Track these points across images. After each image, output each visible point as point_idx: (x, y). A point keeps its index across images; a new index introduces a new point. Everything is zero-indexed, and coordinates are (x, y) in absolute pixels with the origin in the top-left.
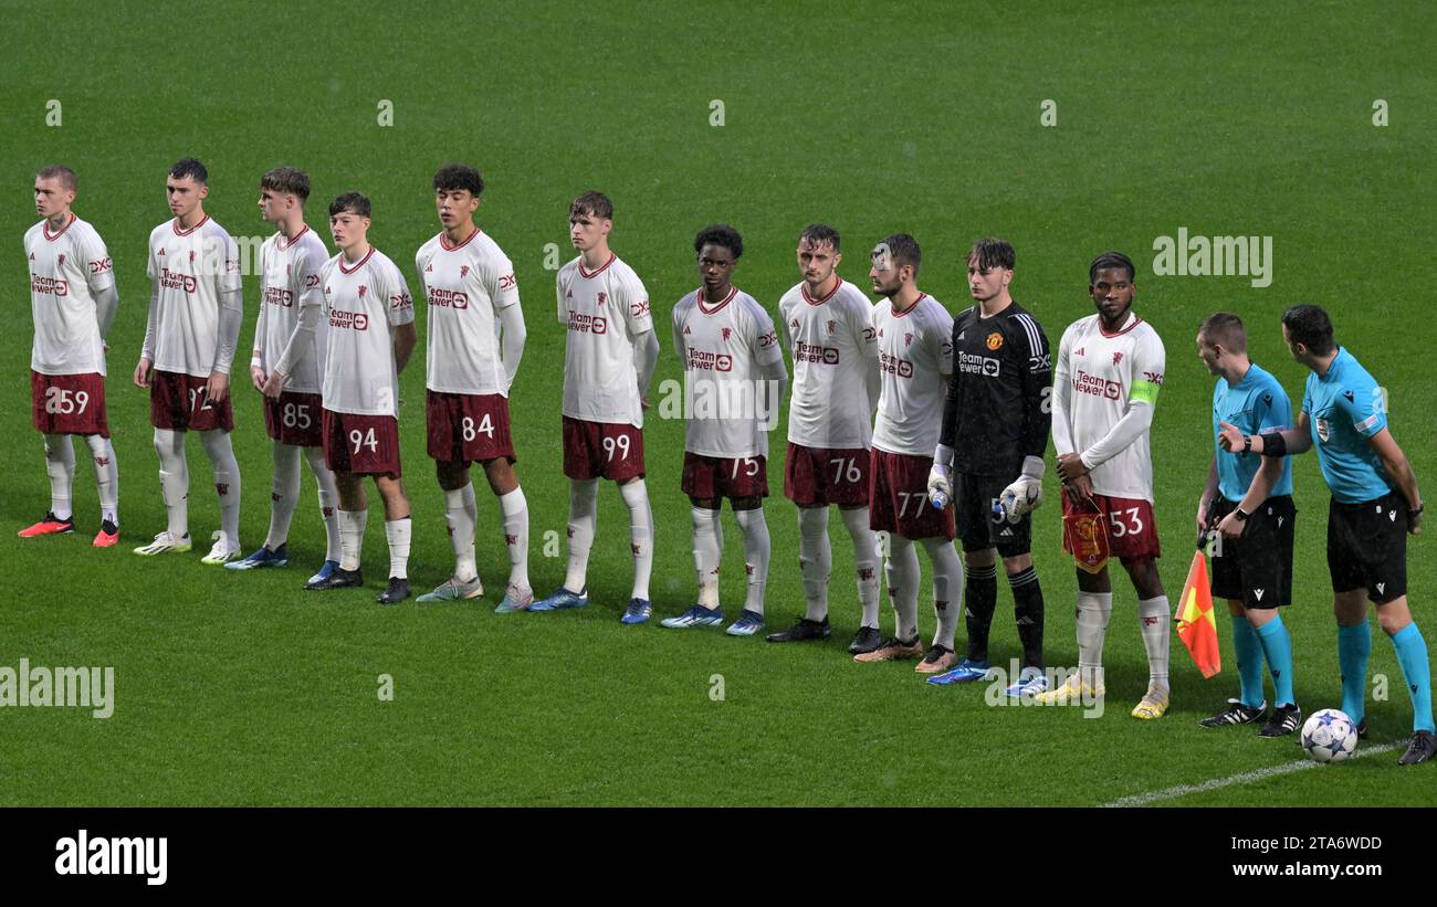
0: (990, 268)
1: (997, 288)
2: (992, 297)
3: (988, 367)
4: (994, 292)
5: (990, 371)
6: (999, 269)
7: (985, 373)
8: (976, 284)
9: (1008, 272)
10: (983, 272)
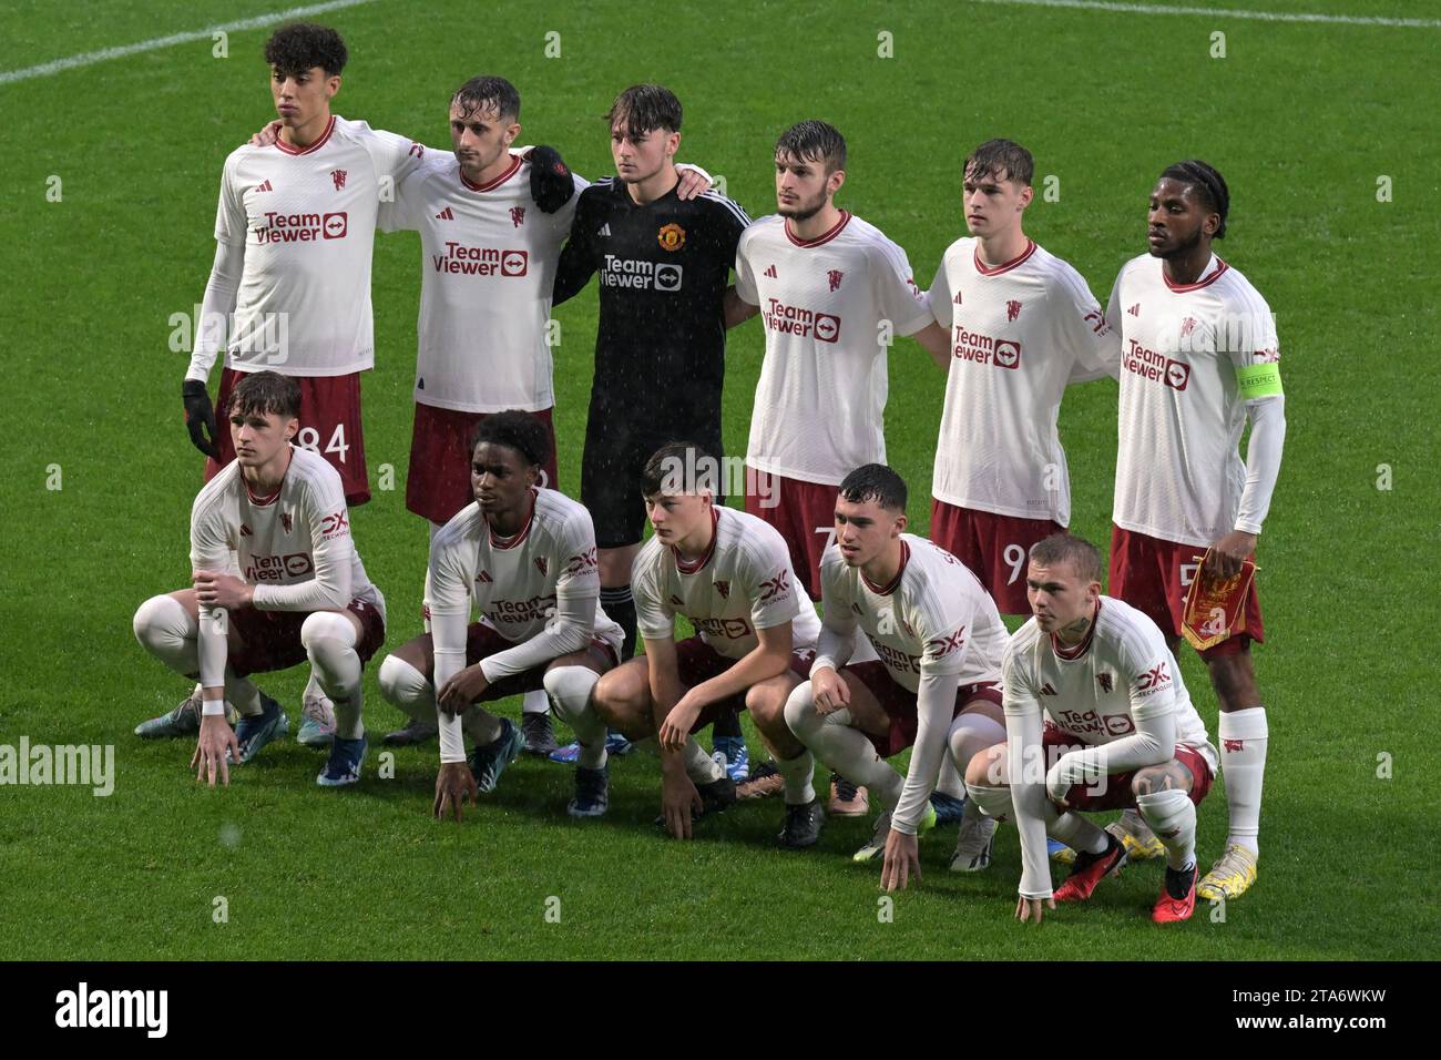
0: (647, 132)
1: (658, 162)
2: (653, 174)
3: (664, 277)
4: (654, 169)
5: (666, 283)
6: (660, 132)
7: (658, 286)
8: (626, 157)
9: (674, 136)
10: (636, 138)
